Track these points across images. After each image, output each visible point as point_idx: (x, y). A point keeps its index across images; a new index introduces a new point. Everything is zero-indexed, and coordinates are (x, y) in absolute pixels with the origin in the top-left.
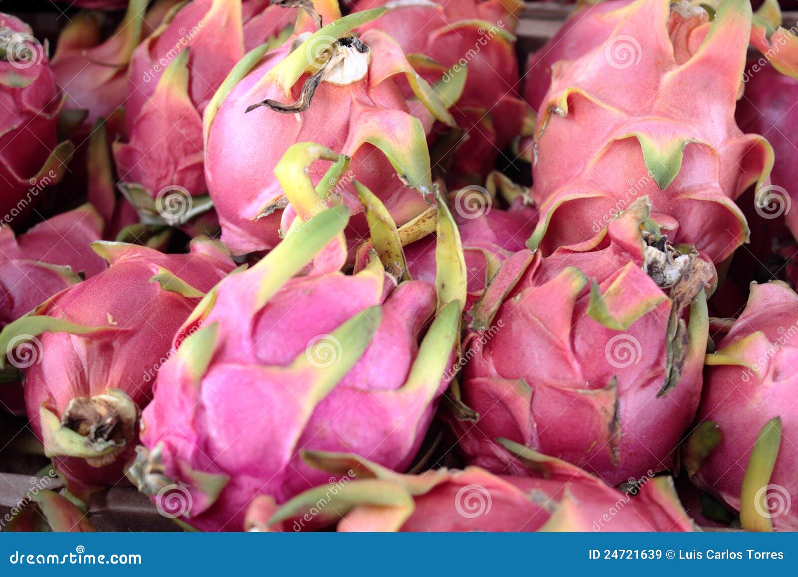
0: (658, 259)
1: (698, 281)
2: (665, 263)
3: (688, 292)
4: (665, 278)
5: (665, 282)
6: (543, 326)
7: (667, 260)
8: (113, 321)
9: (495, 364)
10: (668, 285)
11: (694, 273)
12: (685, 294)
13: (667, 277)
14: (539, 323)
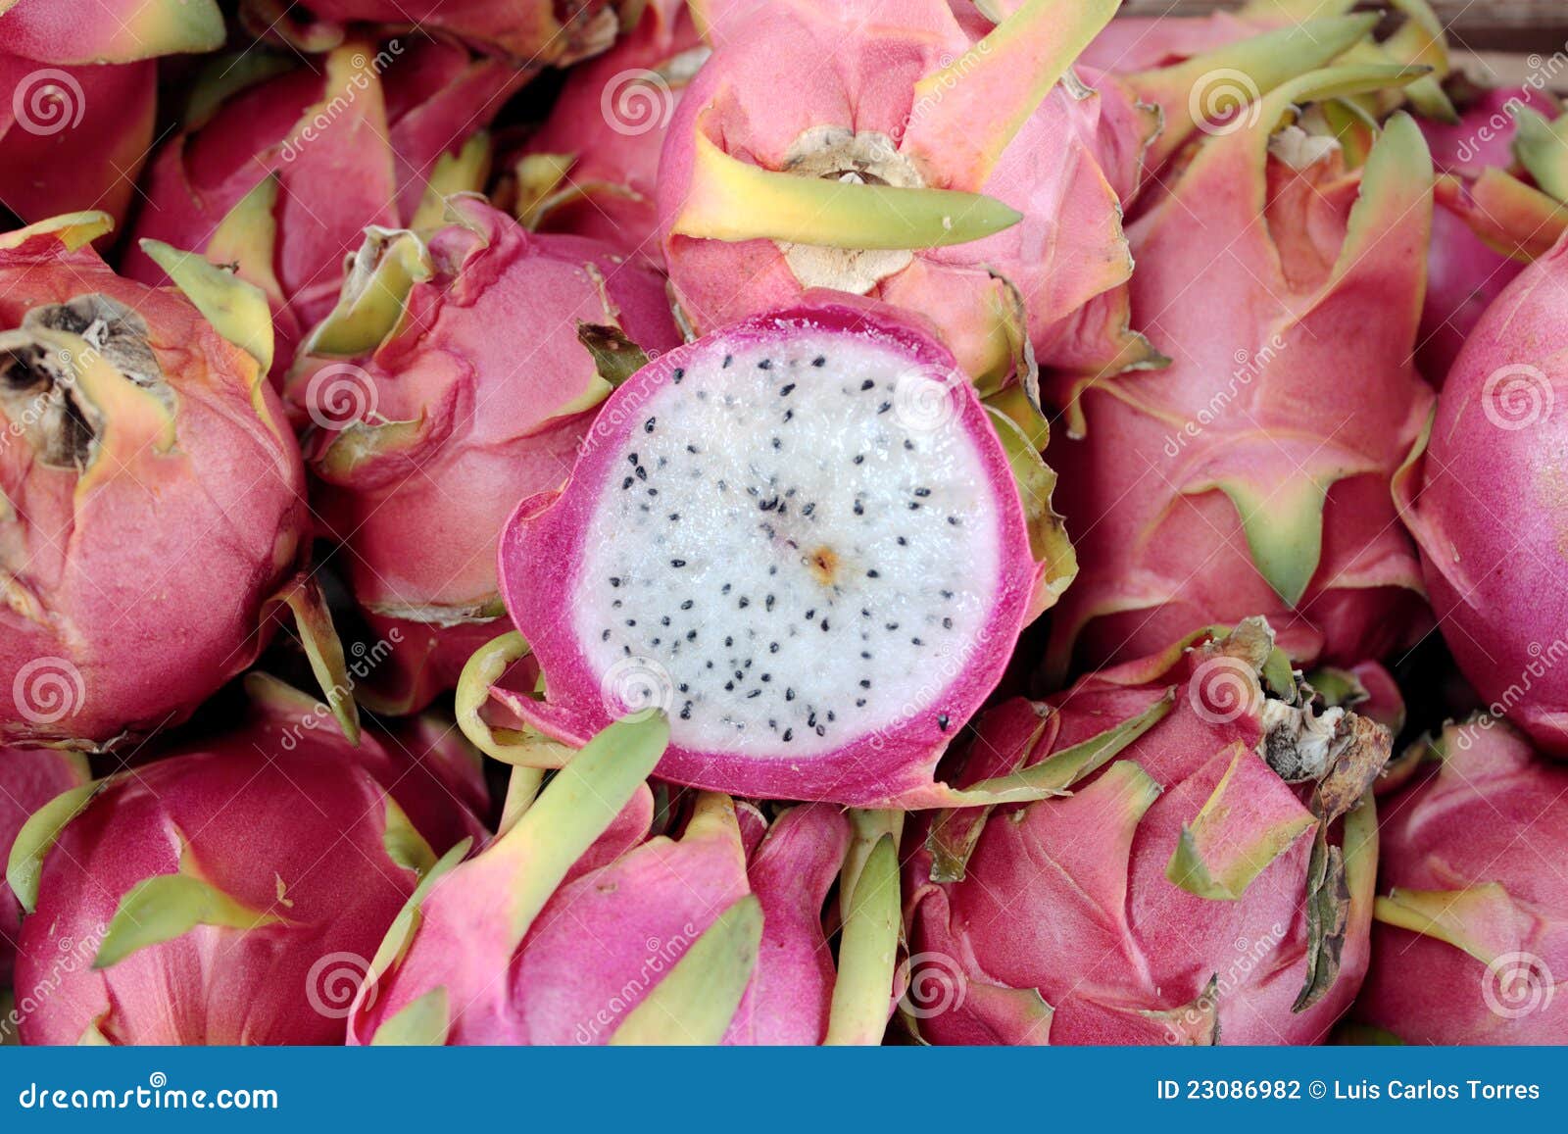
0: (1286, 722)
1: (1366, 768)
2: (1300, 730)
3: (1345, 792)
4: (1300, 758)
5: (1300, 768)
6: (1071, 881)
7: (1304, 724)
8: (285, 898)
9: (975, 948)
10: (1306, 774)
11: (1358, 754)
12: (1339, 796)
13: (1304, 757)
14: (1063, 873)
